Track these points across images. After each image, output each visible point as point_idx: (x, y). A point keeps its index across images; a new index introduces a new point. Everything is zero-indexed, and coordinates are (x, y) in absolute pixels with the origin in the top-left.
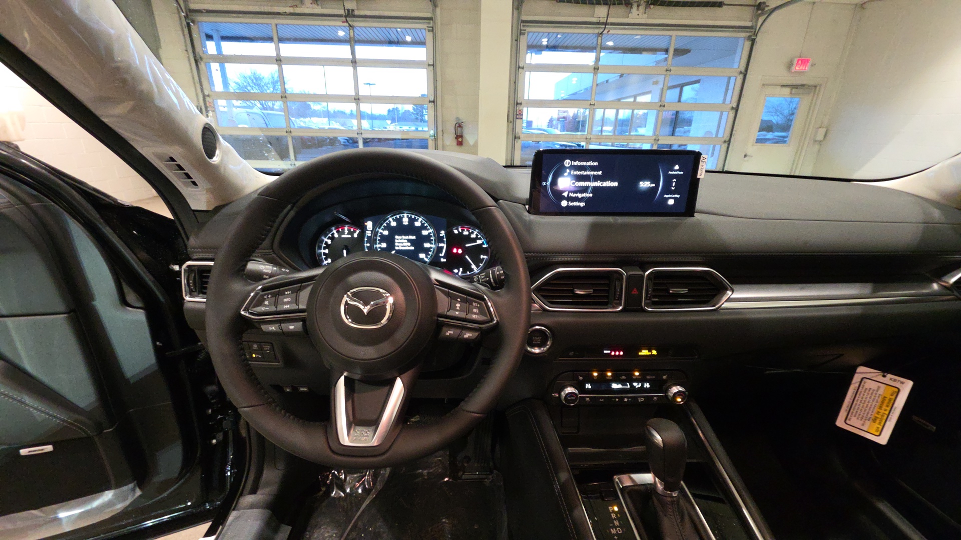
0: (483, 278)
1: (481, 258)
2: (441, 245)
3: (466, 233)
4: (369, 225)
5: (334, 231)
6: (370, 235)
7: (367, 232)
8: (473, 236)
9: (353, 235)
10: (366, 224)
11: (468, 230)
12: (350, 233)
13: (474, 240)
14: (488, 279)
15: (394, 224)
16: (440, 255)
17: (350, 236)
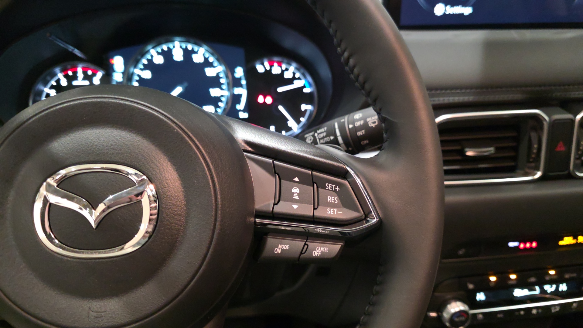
0: (324, 137)
1: (303, 109)
2: (238, 91)
3: (276, 70)
4: (118, 62)
5: (60, 76)
6: (120, 79)
7: (115, 75)
8: (288, 75)
9: (93, 80)
10: (113, 61)
11: (279, 66)
12: (87, 77)
13: (290, 81)
14: (332, 138)
15: (159, 60)
16: (239, 107)
17: (87, 83)
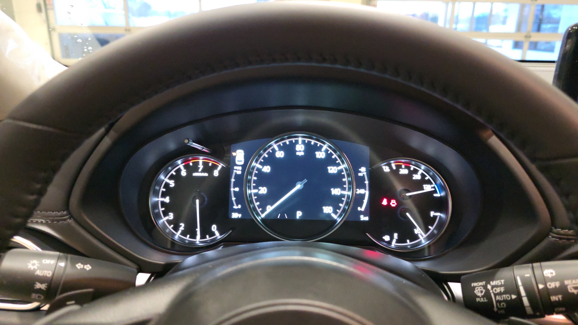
0: (500, 294)
1: (432, 216)
2: (361, 191)
3: (404, 171)
4: (239, 155)
5: (181, 166)
6: (239, 172)
7: (235, 168)
8: (417, 177)
9: (213, 173)
10: (234, 154)
11: (408, 167)
12: (208, 169)
13: (419, 184)
14: (514, 297)
15: (280, 154)
16: (359, 209)
17: (206, 175)
